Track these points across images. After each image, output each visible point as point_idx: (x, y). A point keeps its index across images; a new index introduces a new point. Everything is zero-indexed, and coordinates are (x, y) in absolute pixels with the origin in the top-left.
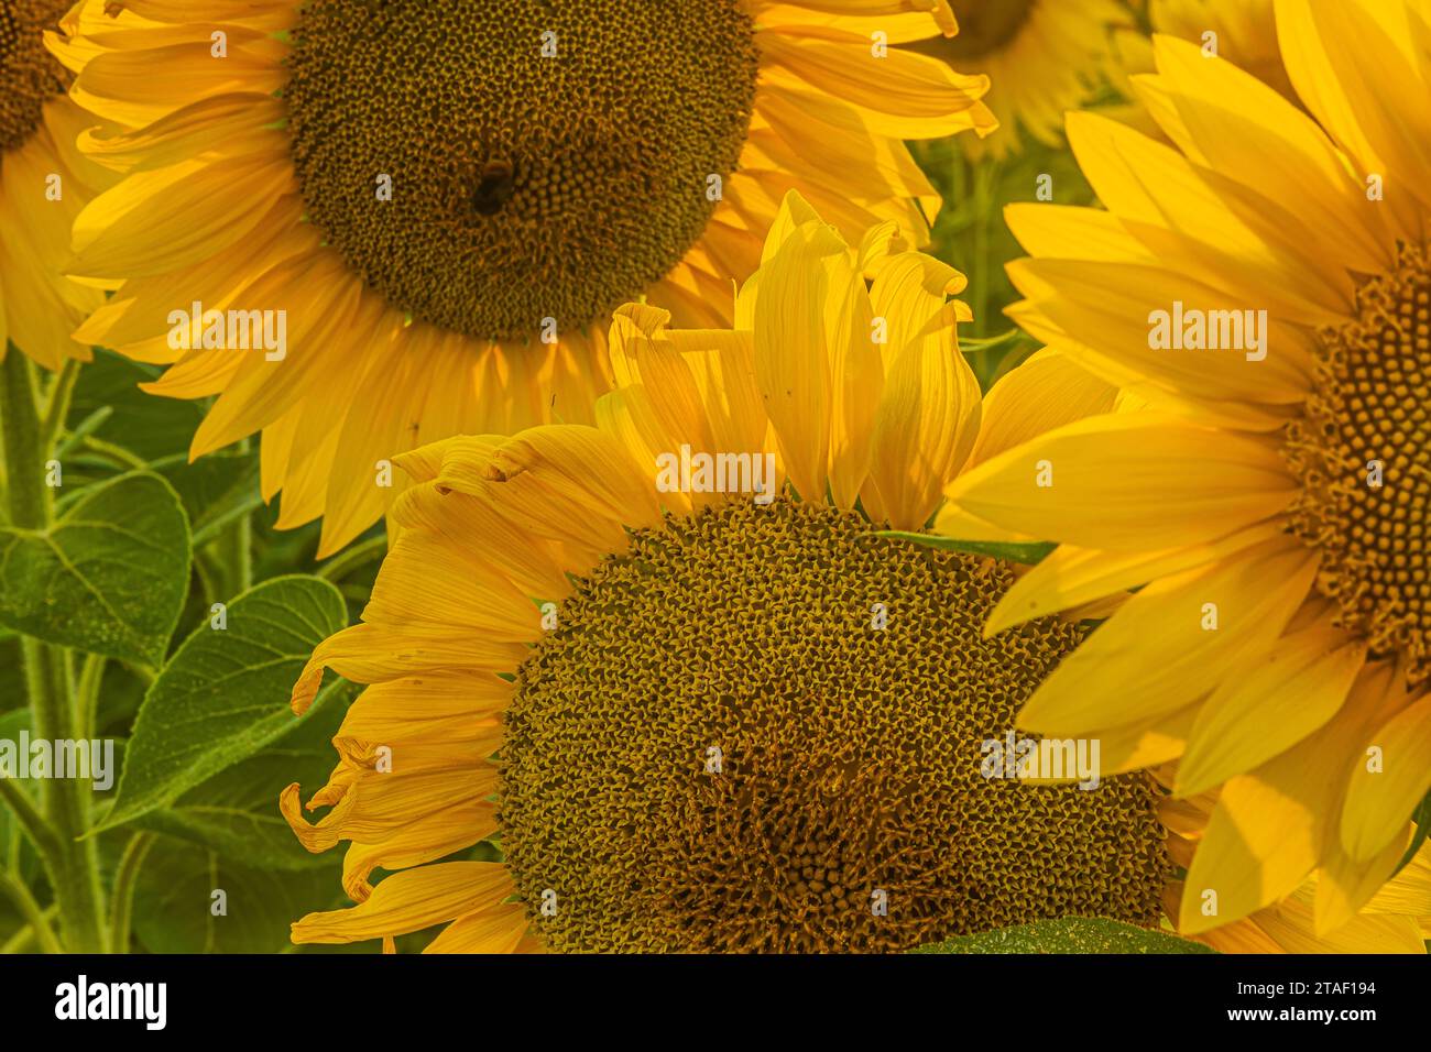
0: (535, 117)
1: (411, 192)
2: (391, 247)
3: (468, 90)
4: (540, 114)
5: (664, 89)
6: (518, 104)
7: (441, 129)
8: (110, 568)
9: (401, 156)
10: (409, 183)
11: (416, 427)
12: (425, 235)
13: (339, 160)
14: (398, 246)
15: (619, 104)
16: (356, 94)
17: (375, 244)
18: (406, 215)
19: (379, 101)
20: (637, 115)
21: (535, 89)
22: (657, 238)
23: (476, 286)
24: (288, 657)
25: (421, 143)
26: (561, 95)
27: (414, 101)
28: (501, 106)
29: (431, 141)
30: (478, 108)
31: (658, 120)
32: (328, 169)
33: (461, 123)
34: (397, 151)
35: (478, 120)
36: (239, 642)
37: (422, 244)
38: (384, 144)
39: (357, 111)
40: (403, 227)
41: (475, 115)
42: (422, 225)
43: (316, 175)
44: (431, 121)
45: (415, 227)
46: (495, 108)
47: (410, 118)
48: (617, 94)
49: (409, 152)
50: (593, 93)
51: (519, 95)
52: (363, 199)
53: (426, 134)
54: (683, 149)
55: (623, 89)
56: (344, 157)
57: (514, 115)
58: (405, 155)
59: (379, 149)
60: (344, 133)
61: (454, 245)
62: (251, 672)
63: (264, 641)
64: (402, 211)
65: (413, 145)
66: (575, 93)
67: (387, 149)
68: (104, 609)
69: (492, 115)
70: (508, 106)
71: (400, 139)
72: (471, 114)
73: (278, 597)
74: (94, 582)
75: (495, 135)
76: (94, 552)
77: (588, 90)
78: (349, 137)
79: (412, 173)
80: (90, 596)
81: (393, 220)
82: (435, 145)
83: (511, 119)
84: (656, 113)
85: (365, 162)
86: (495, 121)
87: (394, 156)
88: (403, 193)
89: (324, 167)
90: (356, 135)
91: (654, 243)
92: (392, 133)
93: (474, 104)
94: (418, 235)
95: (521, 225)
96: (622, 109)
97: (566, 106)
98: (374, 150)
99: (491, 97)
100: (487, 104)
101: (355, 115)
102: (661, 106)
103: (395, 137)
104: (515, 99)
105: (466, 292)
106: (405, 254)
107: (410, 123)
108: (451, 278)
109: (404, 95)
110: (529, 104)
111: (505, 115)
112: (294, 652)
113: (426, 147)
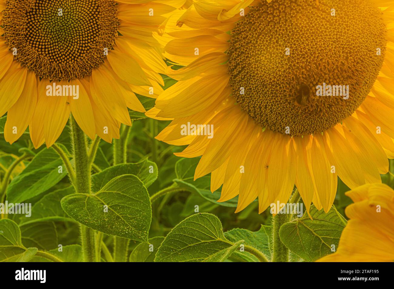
0: (324, 61)
1: (277, 86)
2: (266, 106)
3: (301, 51)
4: (325, 60)
5: (365, 51)
6: (318, 57)
7: (291, 65)
8: (123, 207)
9: (275, 75)
10: (276, 83)
11: (268, 167)
12: (279, 101)
13: (250, 75)
14: (269, 105)
15: (351, 56)
16: (259, 53)
17: (260, 105)
18: (274, 94)
19: (268, 55)
20: (356, 60)
21: (325, 51)
22: (355, 102)
23: (295, 118)
24: (203, 241)
25: (283, 70)
26: (333, 53)
27: (282, 56)
28: (312, 57)
29: (286, 69)
30: (304, 58)
31: (362, 61)
32: (246, 79)
33: (298, 63)
34: (274, 72)
35: (304, 62)
36: (185, 236)
37: (278, 104)
38: (269, 70)
39: (259, 59)
40: (272, 99)
41: (303, 60)
42: (279, 98)
43: (240, 81)
44: (287, 62)
45: (276, 99)
46: (310, 58)
47: (280, 61)
48: (350, 53)
49: (278, 73)
50: (343, 52)
51: (319, 53)
52: (258, 89)
53: (285, 67)
54: (368, 71)
55: (352, 51)
56: (252, 75)
57: (316, 60)
58: (277, 74)
59: (267, 72)
60: (254, 67)
61: (290, 105)
62: (190, 247)
63: (194, 236)
64: (272, 93)
65: (279, 71)
66: (337, 53)
67: (270, 72)
68: (124, 222)
69: (309, 60)
70: (315, 57)
71: (275, 69)
72: (302, 60)
73: (198, 220)
74: (118, 213)
75: (309, 67)
76: (117, 202)
77: (341, 51)
78: (255, 68)
79: (278, 80)
80: (118, 217)
81: (269, 96)
82: (288, 71)
83: (315, 62)
84: (361, 59)
85: (261, 76)
86: (309, 62)
87: (272, 75)
88: (274, 87)
89: (244, 78)
90: (258, 67)
91: (354, 103)
92: (272, 66)
93: (303, 56)
94: (277, 101)
95: (314, 98)
96: (352, 58)
97: (334, 57)
98: (265, 72)
99: (309, 54)
100: (307, 57)
101: (258, 60)
102: (363, 56)
103: (273, 68)
104: (317, 55)
105: (290, 121)
106: (271, 108)
107: (279, 63)
108: (286, 116)
109: (278, 53)
110: (322, 56)
111: (313, 60)
112: (205, 240)
113: (284, 71)
